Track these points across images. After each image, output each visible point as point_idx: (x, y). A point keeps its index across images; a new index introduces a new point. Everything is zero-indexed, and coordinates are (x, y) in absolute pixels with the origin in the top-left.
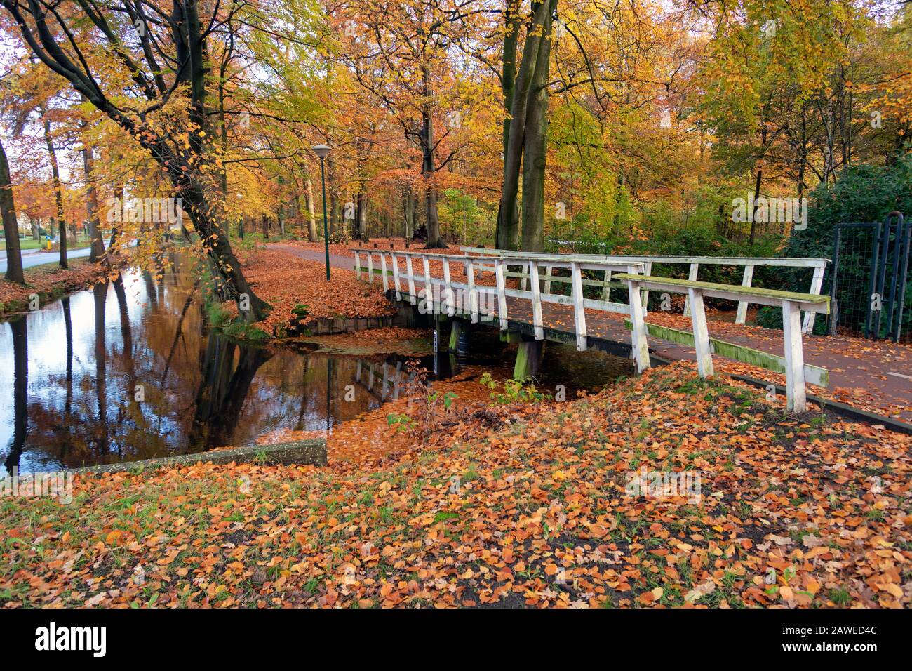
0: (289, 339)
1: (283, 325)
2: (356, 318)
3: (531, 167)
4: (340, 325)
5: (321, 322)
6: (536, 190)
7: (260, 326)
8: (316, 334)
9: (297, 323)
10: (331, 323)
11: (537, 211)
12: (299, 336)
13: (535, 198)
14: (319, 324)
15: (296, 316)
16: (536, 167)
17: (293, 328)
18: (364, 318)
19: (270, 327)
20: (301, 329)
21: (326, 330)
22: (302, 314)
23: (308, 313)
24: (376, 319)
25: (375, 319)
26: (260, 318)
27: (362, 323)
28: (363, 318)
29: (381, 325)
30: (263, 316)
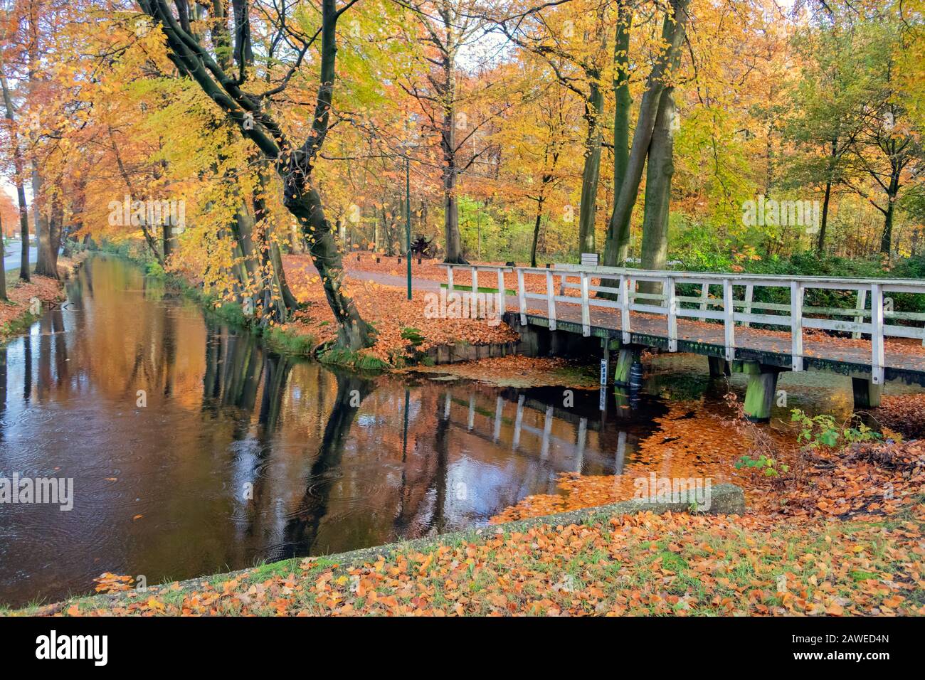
0: (410, 369)
1: (399, 352)
2: (478, 345)
3: (659, 174)
4: (461, 352)
5: (442, 349)
6: (664, 200)
7: (369, 353)
8: (437, 363)
9: (414, 350)
10: (451, 350)
11: (662, 224)
12: (417, 365)
13: (662, 209)
14: (440, 351)
15: (409, 342)
16: (665, 175)
17: (411, 356)
18: (486, 344)
19: (384, 354)
20: (420, 357)
21: (445, 358)
22: (417, 340)
23: (423, 339)
24: (500, 346)
25: (498, 345)
26: (368, 343)
27: (484, 350)
28: (484, 344)
29: (504, 352)
30: (370, 341)
